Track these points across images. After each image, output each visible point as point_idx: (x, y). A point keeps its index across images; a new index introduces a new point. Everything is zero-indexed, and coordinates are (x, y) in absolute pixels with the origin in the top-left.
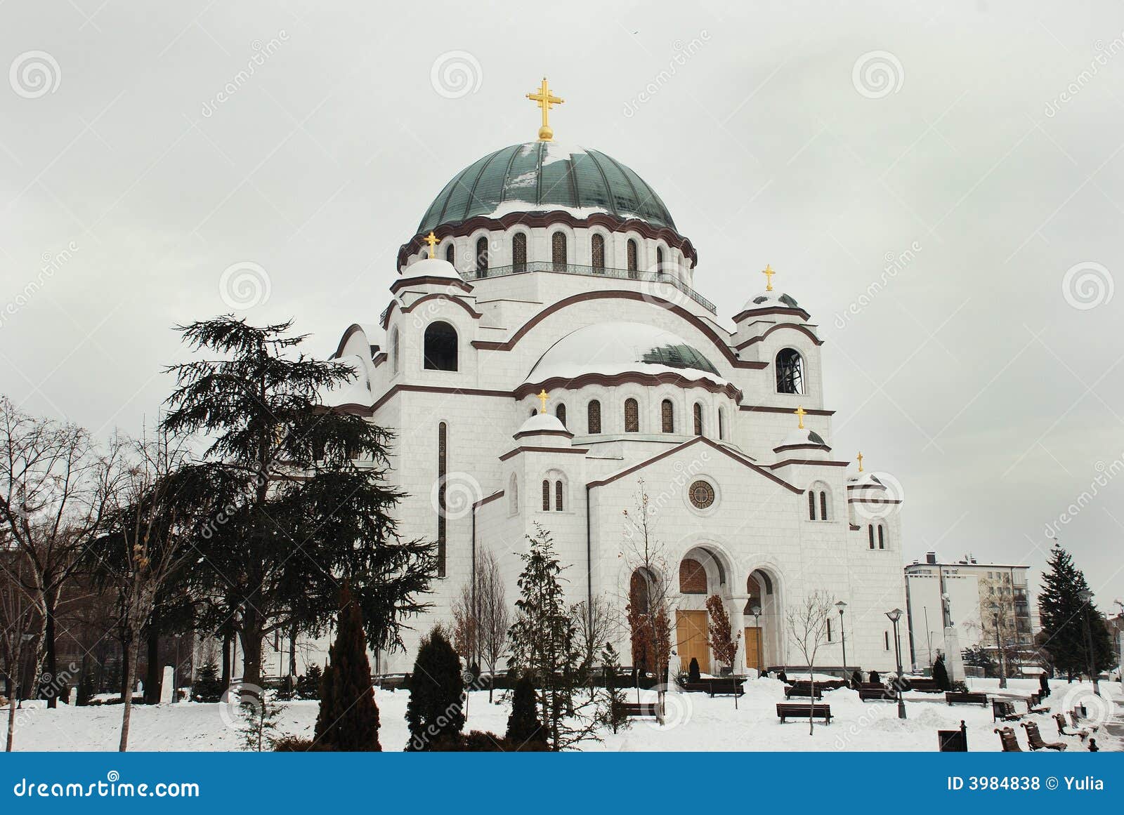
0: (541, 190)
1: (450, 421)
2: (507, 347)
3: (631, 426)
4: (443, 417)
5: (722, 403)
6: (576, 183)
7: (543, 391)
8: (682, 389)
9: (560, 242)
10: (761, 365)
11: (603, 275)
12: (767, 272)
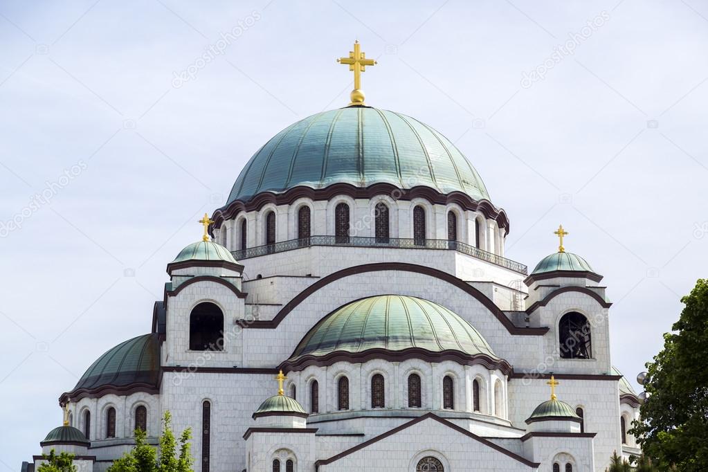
0: (327, 162)
1: (214, 400)
2: (272, 324)
3: (378, 402)
4: (207, 396)
5: (479, 374)
6: (363, 153)
7: (281, 372)
8: (429, 363)
9: (342, 214)
10: (543, 331)
11: (387, 245)
12: (560, 233)
